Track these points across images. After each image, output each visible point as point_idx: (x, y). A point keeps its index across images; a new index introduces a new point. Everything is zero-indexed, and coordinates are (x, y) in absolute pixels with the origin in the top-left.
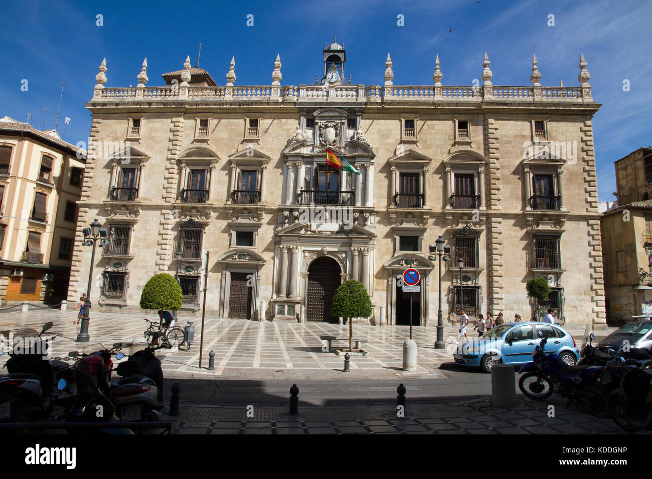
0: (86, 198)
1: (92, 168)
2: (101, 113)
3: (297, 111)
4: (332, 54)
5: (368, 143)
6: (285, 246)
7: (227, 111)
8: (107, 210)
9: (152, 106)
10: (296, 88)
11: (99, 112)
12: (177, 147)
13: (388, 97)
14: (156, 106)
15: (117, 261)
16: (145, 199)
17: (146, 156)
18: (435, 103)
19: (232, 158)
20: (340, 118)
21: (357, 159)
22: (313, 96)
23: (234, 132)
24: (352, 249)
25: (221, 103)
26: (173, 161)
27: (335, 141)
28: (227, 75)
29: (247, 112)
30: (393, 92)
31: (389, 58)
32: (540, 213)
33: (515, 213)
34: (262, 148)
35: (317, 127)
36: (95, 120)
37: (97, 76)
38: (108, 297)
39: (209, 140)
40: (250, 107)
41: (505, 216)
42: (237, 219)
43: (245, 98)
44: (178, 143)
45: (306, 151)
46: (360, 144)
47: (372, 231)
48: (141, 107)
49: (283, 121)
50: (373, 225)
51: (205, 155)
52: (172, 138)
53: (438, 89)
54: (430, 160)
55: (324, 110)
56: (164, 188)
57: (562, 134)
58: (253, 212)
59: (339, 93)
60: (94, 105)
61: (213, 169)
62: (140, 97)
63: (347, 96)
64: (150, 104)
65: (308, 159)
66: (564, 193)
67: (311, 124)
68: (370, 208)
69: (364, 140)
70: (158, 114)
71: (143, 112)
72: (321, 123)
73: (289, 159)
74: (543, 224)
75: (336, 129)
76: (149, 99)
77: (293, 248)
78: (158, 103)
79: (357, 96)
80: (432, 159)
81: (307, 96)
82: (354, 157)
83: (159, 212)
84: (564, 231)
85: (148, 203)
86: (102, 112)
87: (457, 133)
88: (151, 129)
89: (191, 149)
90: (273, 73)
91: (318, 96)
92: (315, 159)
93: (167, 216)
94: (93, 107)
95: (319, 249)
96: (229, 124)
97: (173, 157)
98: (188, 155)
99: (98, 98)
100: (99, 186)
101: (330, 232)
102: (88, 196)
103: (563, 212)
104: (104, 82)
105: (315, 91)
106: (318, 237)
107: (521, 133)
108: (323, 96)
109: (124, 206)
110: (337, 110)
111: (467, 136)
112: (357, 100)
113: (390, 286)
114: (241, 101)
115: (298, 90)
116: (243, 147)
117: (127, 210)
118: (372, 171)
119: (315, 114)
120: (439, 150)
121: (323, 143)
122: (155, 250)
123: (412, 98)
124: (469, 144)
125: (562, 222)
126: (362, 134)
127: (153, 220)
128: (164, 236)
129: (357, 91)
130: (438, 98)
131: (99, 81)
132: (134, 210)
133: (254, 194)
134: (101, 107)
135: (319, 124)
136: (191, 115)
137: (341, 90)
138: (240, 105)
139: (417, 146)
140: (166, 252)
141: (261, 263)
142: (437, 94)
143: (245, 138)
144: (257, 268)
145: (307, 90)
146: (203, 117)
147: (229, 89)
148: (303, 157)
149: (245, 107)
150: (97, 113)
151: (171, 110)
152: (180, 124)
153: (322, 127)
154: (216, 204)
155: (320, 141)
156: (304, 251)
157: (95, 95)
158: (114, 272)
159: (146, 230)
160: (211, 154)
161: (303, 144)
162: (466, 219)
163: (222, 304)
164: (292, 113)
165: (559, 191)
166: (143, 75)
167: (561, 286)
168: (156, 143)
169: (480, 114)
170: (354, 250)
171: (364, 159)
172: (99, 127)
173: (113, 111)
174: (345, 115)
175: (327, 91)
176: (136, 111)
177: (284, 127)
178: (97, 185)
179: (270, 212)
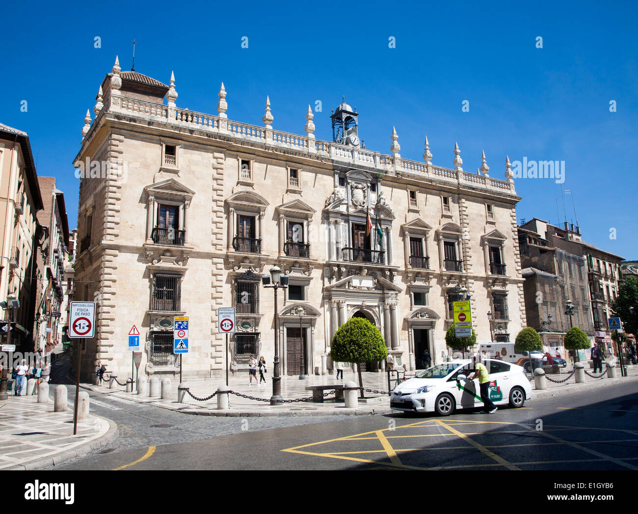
0: (112, 237)
1: (118, 199)
2: (126, 130)
3: (331, 168)
4: (348, 115)
5: (391, 208)
6: (335, 301)
7: (269, 156)
8: (148, 255)
9: (194, 135)
10: (327, 144)
11: (121, 126)
12: (223, 188)
13: (398, 168)
14: (199, 136)
15: (163, 318)
18: (430, 180)
20: (366, 182)
21: (382, 221)
22: (341, 155)
23: (277, 179)
25: (266, 147)
26: (219, 203)
27: (364, 203)
28: (265, 116)
29: (288, 160)
30: (401, 164)
31: (395, 132)
32: (496, 277)
33: (482, 276)
34: (305, 200)
35: (349, 187)
36: (115, 136)
38: (156, 363)
39: (253, 184)
40: (294, 156)
41: (476, 278)
43: (285, 145)
44: (223, 182)
45: (343, 209)
46: (385, 208)
48: (181, 133)
49: (320, 175)
51: (252, 201)
52: (216, 176)
53: (430, 167)
54: (430, 228)
55: (354, 171)
56: (213, 234)
58: (304, 266)
59: (361, 156)
60: (116, 116)
61: (262, 217)
62: (173, 119)
63: (367, 161)
64: (191, 131)
65: (346, 217)
66: (506, 262)
67: (343, 182)
68: (394, 267)
69: (388, 205)
70: (198, 145)
71: (180, 139)
72: (352, 183)
73: (332, 215)
74: (497, 285)
75: (364, 192)
76: (181, 123)
77: (341, 303)
78: (201, 133)
79: (375, 162)
80: (432, 228)
81: (337, 154)
82: (380, 220)
83: (209, 261)
84: (509, 291)
85: (197, 249)
86: (125, 127)
87: (443, 207)
88: (189, 162)
90: (308, 124)
91: (345, 156)
92: (351, 218)
93: (219, 266)
94: (116, 120)
95: (360, 303)
96: (271, 170)
97: (219, 198)
98: (236, 198)
99: (117, 108)
100: (130, 223)
101: (367, 288)
102: (116, 236)
103: (507, 277)
105: (342, 150)
106: (359, 293)
108: (349, 157)
109: (169, 251)
110: (364, 173)
111: (449, 211)
112: (376, 166)
113: (410, 336)
115: (329, 147)
116: (288, 197)
117: (172, 256)
118: (393, 234)
119: (348, 174)
120: (433, 220)
121: (355, 204)
122: (209, 304)
124: (451, 217)
125: (507, 284)
126: (384, 199)
127: (203, 269)
128: (219, 289)
129: (374, 157)
130: (431, 175)
131: (115, 84)
132: (183, 257)
133: (303, 248)
134: (128, 122)
135: (350, 184)
136: (232, 152)
137: (362, 154)
138: (284, 153)
139: (421, 215)
141: (316, 317)
142: (429, 172)
143: (289, 188)
144: (312, 323)
145: (336, 148)
146: (245, 158)
147: (269, 132)
148: (342, 214)
149: (289, 155)
150: (117, 128)
151: (213, 144)
152: (222, 161)
153: (353, 188)
154: (270, 256)
155: (352, 201)
156: (348, 305)
157: (112, 103)
158: (162, 332)
159: (195, 281)
160: (260, 201)
161: (340, 202)
162: (453, 279)
163: (282, 362)
164: (328, 170)
165: (503, 261)
167: (508, 333)
168: (198, 178)
169: (455, 194)
170: (388, 304)
171: (386, 222)
172: (121, 147)
173: (140, 130)
174: (370, 180)
175: (352, 152)
176: (170, 135)
177: (321, 182)
178: (127, 222)
179: (318, 266)
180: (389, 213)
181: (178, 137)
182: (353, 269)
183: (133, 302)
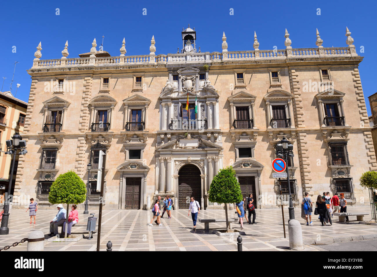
0: (26, 132)
1: (31, 112)
2: (37, 76)
3: (167, 70)
4: (187, 34)
5: (214, 88)
6: (162, 158)
7: (121, 72)
8: (41, 139)
9: (71, 71)
10: (165, 56)
11: (36, 75)
12: (88, 96)
13: (225, 59)
14: (74, 70)
15: (47, 173)
16: (67, 131)
17: (67, 102)
18: (256, 61)
19: (125, 102)
20: (195, 74)
21: (207, 99)
22: (177, 61)
23: (126, 85)
24: (208, 158)
25: (117, 67)
26: (85, 105)
27: (192, 88)
28: (120, 49)
29: (134, 72)
30: (228, 56)
31: (224, 35)
32: (332, 128)
33: (315, 129)
34: (145, 95)
35: (180, 80)
36: (33, 81)
37: (35, 53)
38: (41, 199)
39: (109, 91)
41: (308, 132)
42: (129, 141)
43: (132, 63)
44: (89, 93)
45: (174, 95)
47: (220, 145)
48: (64, 71)
49: (158, 77)
50: (221, 141)
51: (107, 101)
52: (85, 90)
53: (257, 52)
54: (255, 97)
55: (184, 69)
56: (80, 123)
57: (340, 77)
58: (140, 137)
59: (194, 58)
60: (33, 71)
61: (112, 109)
62: (63, 65)
63: (199, 60)
64: (70, 69)
65: (175, 101)
66: (346, 115)
67: (176, 78)
68: (218, 130)
69: (211, 86)
70: (75, 75)
71: (66, 75)
72: (183, 77)
73: (163, 100)
74: (334, 136)
75: (193, 81)
76: (69, 66)
77: (168, 159)
78: (75, 68)
79: (205, 59)
80: (256, 97)
81: (173, 61)
82: (205, 98)
83: (76, 139)
84: (349, 139)
85: (69, 133)
87: (271, 80)
89: (98, 97)
90: (151, 47)
91: (180, 61)
92: (180, 100)
93: (82, 142)
94: (32, 73)
95: (185, 159)
97: (86, 102)
98: (95, 101)
99: (35, 67)
100: (36, 123)
101: (192, 147)
102: (28, 131)
103: (346, 127)
104: (39, 56)
105: (178, 57)
106: (184, 152)
107: (313, 77)
108: (183, 60)
109: (53, 136)
110: (193, 68)
111: (278, 81)
112: (205, 62)
114: (130, 65)
115: (167, 57)
116: (132, 95)
117: (54, 139)
118: (217, 106)
119: (179, 72)
120: (261, 91)
121: (185, 90)
122: (74, 164)
123: (240, 59)
124: (280, 86)
126: (209, 83)
127: (72, 144)
128: (80, 155)
129: (205, 56)
130: (258, 58)
131: (37, 56)
132: (59, 139)
133: (141, 125)
134: (38, 72)
135: (181, 78)
136: (97, 75)
137: (195, 56)
138: (129, 68)
139: (246, 89)
140: (81, 166)
141: (146, 170)
142: (257, 56)
143: (134, 89)
144: (145, 174)
145: (173, 57)
146: (105, 77)
147: (122, 58)
148: (172, 99)
149: (133, 69)
150: (34, 77)
151: (84, 73)
152: (90, 81)
153: (183, 80)
154: (116, 132)
155: (183, 89)
156: (175, 161)
157: (33, 65)
158: (46, 181)
159: (67, 151)
160: (111, 100)
161: (171, 91)
162: (282, 135)
163: (120, 200)
164: (163, 72)
165: (342, 114)
166: (66, 51)
167: (350, 177)
169: (286, 67)
170: (209, 158)
171: (212, 99)
172: (36, 85)
173: (45, 75)
174: (198, 72)
175: (186, 57)
176: (61, 74)
177: (159, 81)
178: (34, 123)
179: (151, 136)
180: (213, 92)
181: (65, 74)
182: (181, 135)
183: (33, 165)
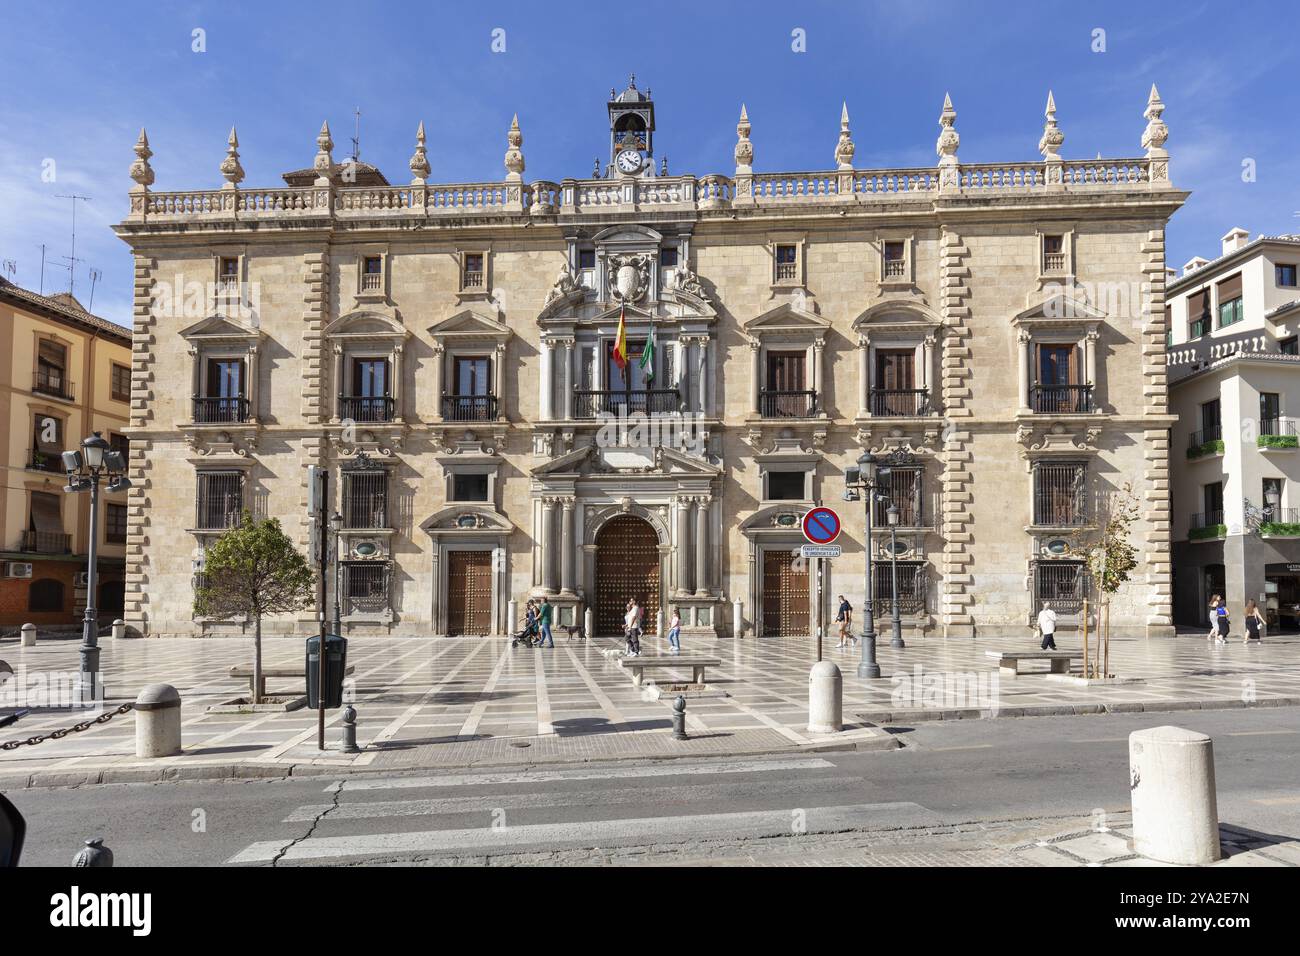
0: (140, 422)
2: (151, 247)
3: (559, 234)
4: (625, 112)
5: (704, 294)
7: (417, 238)
8: (189, 444)
9: (260, 230)
11: (146, 243)
12: (322, 314)
13: (743, 198)
14: (268, 230)
16: (266, 419)
18: (838, 207)
19: (435, 333)
20: (648, 246)
21: (682, 327)
22: (591, 202)
23: (435, 281)
24: (678, 498)
25: (403, 222)
26: (313, 342)
27: (638, 294)
29: (461, 238)
30: (754, 188)
31: (744, 115)
32: (1048, 418)
33: (996, 421)
35: (602, 266)
36: (140, 261)
37: (132, 167)
40: (464, 227)
41: (978, 428)
42: (454, 451)
43: (450, 210)
44: (321, 304)
48: (236, 231)
49: (534, 255)
52: (310, 295)
53: (845, 177)
54: (829, 324)
55: (614, 230)
56: (305, 397)
57: (1101, 259)
58: (484, 437)
59: (644, 194)
60: (132, 228)
61: (398, 356)
62: (229, 210)
63: (659, 200)
64: (254, 224)
65: (586, 331)
67: (588, 259)
69: (695, 288)
70: (273, 247)
71: (243, 243)
72: (608, 257)
73: (550, 331)
75: (639, 270)
76: (249, 214)
78: (270, 222)
79: (680, 199)
80: (831, 322)
81: (580, 203)
82: (677, 324)
83: (297, 444)
84: (1095, 453)
85: (273, 426)
87: (882, 267)
88: (262, 279)
89: (351, 316)
90: (507, 156)
91: (600, 203)
92: (601, 330)
93: (312, 451)
94: (131, 234)
96: (424, 265)
97: (314, 333)
98: (346, 329)
99: (138, 214)
100: (166, 397)
102: (145, 418)
103: (1095, 415)
107: (1014, 261)
108: (611, 201)
109: (225, 434)
110: (641, 229)
111: (903, 273)
112: (678, 207)
114: (444, 215)
115: (559, 191)
116: (456, 312)
117: (229, 442)
118: (712, 350)
119: (596, 239)
120: (846, 304)
121: (615, 297)
122: (296, 516)
123: (791, 200)
124: (906, 287)
126: (692, 278)
127: (286, 459)
129: (678, 188)
130: (846, 196)
131: (138, 176)
135: (606, 259)
137: (648, 188)
138: (442, 225)
142: (843, 189)
143: (460, 293)
145: (578, 190)
146: (368, 252)
147: (417, 192)
148: (578, 326)
149: (454, 227)
151: (302, 238)
152: (323, 267)
153: (612, 266)
154: (411, 425)
155: (609, 294)
156: (586, 507)
159: (272, 478)
160: (393, 327)
162: (897, 435)
164: (550, 238)
165: (1089, 376)
166: (231, 162)
168: (277, 306)
171: (696, 326)
172: (150, 277)
173: (176, 243)
174: (655, 240)
176: (226, 240)
177: (536, 269)
178: (162, 395)
180: (700, 305)
181: (240, 239)
